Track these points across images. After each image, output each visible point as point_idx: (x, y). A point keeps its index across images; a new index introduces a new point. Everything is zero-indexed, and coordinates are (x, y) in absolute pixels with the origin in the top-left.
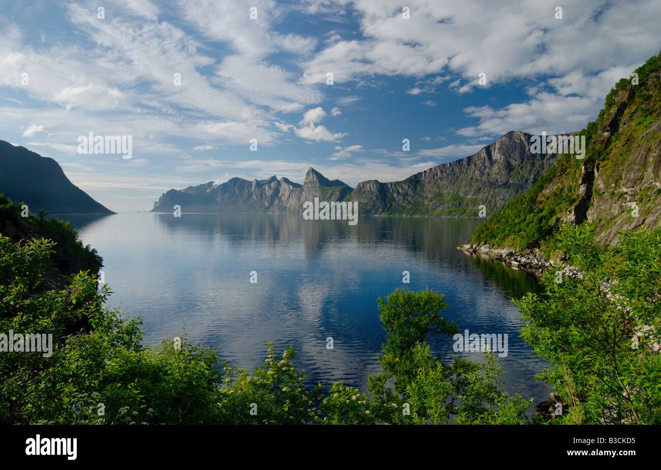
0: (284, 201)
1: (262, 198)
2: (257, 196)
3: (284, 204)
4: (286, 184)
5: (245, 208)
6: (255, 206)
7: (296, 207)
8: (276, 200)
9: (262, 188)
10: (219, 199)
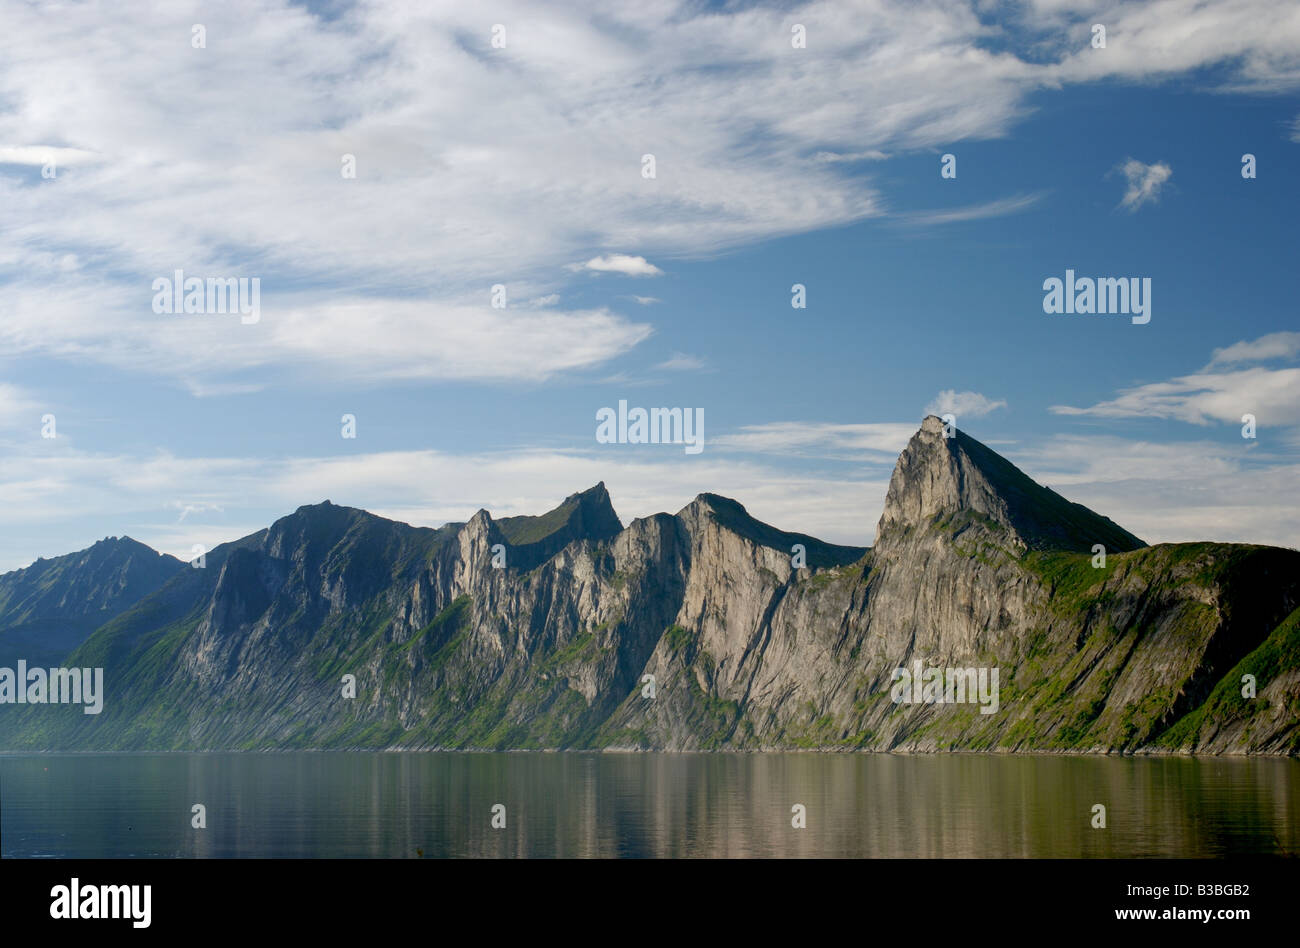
0: (728, 658)
1: (550, 642)
2: (503, 630)
3: (727, 678)
4: (731, 540)
5: (415, 719)
6: (496, 697)
7: (826, 701)
8: (661, 655)
9: (548, 573)
10: (201, 658)
